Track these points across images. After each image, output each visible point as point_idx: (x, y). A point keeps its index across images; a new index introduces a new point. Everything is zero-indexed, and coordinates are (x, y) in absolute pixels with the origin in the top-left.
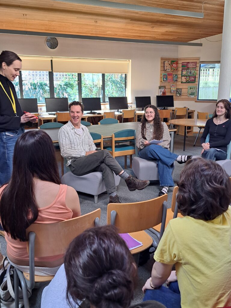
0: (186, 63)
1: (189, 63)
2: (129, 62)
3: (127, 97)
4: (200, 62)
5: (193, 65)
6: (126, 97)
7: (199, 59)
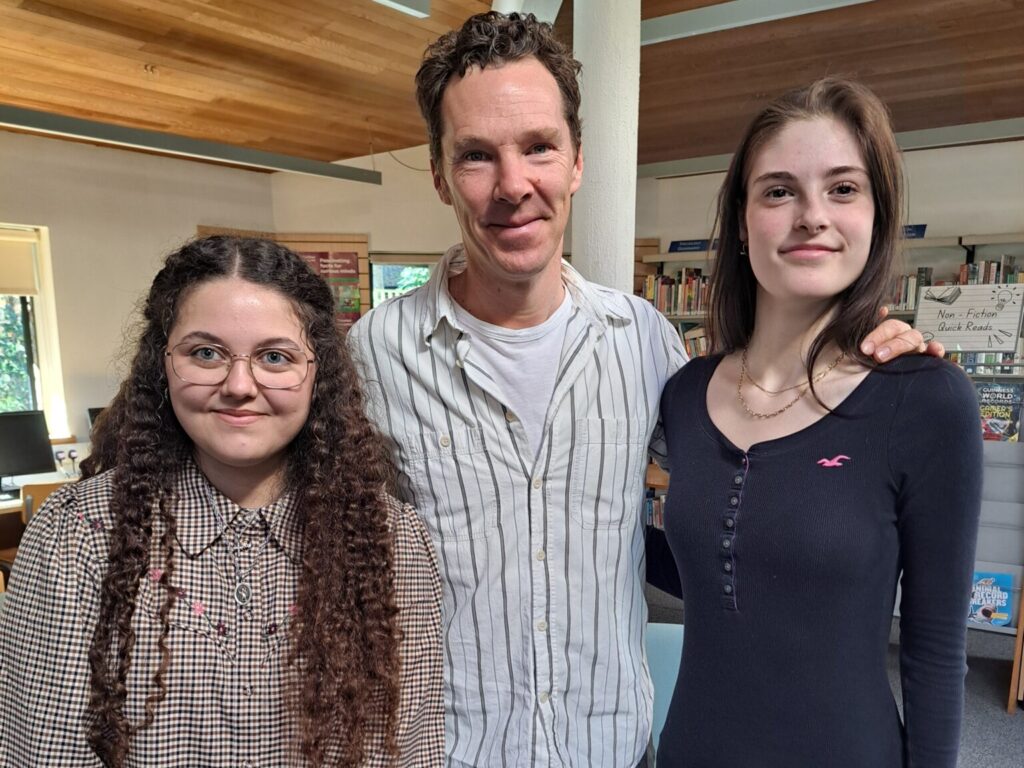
0: (312, 254)
1: (325, 255)
2: (39, 237)
3: (41, 414)
4: (369, 254)
5: (345, 266)
6: (36, 411)
7: (364, 240)
